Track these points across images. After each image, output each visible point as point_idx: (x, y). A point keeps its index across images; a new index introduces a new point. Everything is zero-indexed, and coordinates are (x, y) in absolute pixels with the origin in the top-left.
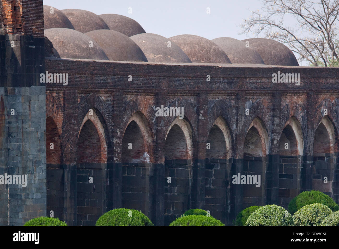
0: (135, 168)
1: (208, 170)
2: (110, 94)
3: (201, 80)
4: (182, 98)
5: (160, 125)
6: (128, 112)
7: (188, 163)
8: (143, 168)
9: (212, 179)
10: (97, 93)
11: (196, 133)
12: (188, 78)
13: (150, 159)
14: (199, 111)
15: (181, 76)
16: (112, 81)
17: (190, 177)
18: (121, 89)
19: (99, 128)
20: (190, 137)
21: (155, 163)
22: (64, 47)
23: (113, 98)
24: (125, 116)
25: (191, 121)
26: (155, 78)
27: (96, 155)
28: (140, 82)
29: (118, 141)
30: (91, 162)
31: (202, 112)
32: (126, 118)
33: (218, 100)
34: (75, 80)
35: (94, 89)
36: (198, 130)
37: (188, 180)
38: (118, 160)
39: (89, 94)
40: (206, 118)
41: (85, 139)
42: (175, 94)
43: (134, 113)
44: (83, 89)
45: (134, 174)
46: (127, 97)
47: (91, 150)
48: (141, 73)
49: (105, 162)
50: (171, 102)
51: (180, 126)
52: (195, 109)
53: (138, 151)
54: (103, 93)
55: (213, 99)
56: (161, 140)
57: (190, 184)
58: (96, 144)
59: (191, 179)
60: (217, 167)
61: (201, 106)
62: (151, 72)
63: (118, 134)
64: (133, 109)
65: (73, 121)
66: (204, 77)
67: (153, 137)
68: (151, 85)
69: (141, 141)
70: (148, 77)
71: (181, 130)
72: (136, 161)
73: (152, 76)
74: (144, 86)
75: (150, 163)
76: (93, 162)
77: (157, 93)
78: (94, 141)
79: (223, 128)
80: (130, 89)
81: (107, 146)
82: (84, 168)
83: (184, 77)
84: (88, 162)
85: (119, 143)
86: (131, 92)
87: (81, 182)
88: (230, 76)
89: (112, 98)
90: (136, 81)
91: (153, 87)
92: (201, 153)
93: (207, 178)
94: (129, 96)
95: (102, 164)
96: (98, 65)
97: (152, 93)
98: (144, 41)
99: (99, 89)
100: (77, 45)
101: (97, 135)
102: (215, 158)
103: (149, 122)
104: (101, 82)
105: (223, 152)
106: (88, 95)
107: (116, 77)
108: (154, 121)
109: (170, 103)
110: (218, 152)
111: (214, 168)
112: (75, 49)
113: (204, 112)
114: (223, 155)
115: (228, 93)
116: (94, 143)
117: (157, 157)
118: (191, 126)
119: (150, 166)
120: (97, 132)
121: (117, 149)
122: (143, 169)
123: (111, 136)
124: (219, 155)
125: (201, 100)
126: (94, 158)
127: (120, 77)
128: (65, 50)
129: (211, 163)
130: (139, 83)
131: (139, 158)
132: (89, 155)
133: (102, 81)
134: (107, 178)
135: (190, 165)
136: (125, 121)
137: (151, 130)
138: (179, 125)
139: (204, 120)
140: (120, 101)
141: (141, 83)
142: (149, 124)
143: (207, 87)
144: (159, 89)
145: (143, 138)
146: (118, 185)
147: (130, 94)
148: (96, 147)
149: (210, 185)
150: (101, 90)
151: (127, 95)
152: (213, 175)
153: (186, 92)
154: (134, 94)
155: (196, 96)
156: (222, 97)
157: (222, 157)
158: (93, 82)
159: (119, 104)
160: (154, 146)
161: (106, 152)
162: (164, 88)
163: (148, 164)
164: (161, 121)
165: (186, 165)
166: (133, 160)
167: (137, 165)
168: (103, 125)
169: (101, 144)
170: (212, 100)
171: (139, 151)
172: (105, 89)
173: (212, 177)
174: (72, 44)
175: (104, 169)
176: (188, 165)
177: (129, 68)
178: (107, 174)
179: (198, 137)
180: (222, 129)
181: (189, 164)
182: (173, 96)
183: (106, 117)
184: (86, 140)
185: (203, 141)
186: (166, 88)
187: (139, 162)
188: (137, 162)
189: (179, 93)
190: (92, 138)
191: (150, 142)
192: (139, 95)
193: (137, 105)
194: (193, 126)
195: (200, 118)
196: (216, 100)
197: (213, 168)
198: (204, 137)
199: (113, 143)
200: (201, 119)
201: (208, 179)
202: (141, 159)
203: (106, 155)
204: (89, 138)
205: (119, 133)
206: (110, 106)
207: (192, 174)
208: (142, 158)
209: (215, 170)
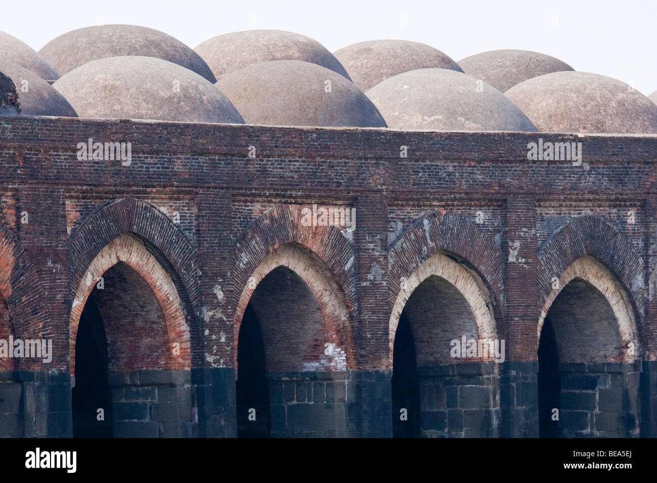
0: (313, 383)
1: (586, 391)
2: (190, 200)
3: (512, 167)
4: (444, 212)
5: (370, 277)
6: (256, 244)
7: (483, 371)
8: (329, 382)
9: (596, 414)
10: (139, 198)
11: (501, 298)
12: (465, 162)
13: (347, 359)
14: (507, 243)
15: (438, 159)
16: (190, 169)
17: (494, 406)
18: (222, 188)
19: (158, 284)
20: (487, 306)
21: (358, 370)
22: (113, 98)
23: (197, 210)
24: (243, 255)
25: (482, 268)
26: (345, 163)
27: (160, 351)
28: (292, 172)
29: (219, 315)
30: (150, 369)
31: (517, 244)
32: (245, 260)
33: (580, 218)
34: (54, 165)
35: (125, 188)
36: (506, 291)
37: (488, 413)
38: (222, 361)
39: (111, 199)
40: (530, 260)
41: (134, 313)
42: (418, 200)
43: (276, 246)
44: (84, 188)
45: (309, 401)
46: (250, 208)
47: (150, 339)
48: (292, 150)
49: (184, 366)
50: (409, 222)
51: (452, 281)
52: (498, 238)
53: (314, 343)
54: (162, 198)
55: (560, 214)
56: (374, 313)
57: (495, 422)
58: (157, 323)
59: (496, 412)
60: (605, 384)
61: (511, 231)
62: (328, 148)
63: (216, 298)
64: (273, 238)
65: (50, 264)
66: (520, 161)
67: (348, 307)
68: (332, 179)
69: (317, 315)
70: (318, 159)
71: (456, 290)
72: (312, 366)
73: (333, 156)
74: (307, 182)
75: (348, 371)
76: (155, 369)
77: (356, 199)
78: (153, 316)
79: (604, 285)
80: (256, 189)
81: (188, 329)
82: (139, 383)
83: (446, 159)
84: (145, 369)
85: (221, 320)
86: (260, 196)
87: (135, 420)
88: (614, 159)
89: (195, 210)
90: (277, 168)
91: (341, 183)
92: (518, 347)
93: (585, 411)
94: (257, 207)
95: (173, 372)
96: (137, 128)
97: (338, 199)
98: (406, 87)
99: (142, 187)
100: (147, 91)
101: (155, 301)
102: (598, 360)
103: (331, 270)
104: (151, 170)
105: (615, 346)
106: (109, 203)
107: (202, 159)
108: (348, 266)
109: (404, 222)
110: (605, 345)
111: (598, 387)
112: (140, 100)
113: (524, 246)
114: (616, 352)
115: (609, 200)
116: (154, 323)
117: (362, 356)
118: (485, 281)
119: (348, 378)
120: (154, 294)
121: (218, 333)
122: (328, 385)
123: (195, 303)
124: (608, 354)
125: (512, 217)
126: (158, 358)
127: (217, 158)
128: (114, 105)
129: (592, 375)
130: (288, 174)
131: (316, 358)
132: (147, 352)
133: (152, 167)
134: (193, 405)
135: (492, 376)
136: (241, 265)
137: (341, 289)
138: (445, 277)
139: (525, 266)
140: (221, 217)
141: (292, 174)
142: (333, 275)
143: (535, 185)
144: (360, 189)
145: (319, 309)
146: (223, 423)
147: (258, 201)
148: (158, 331)
149: (592, 428)
150: (149, 190)
151: (248, 204)
152: (596, 404)
153: (458, 196)
154: (274, 200)
155: (499, 206)
156: (592, 210)
157: (614, 358)
158: (120, 170)
159: (218, 224)
160: (353, 327)
161: (189, 343)
162: (379, 187)
163: (342, 373)
164: (371, 267)
165: (481, 377)
166: (306, 364)
167: (314, 376)
168: (171, 276)
169: (168, 324)
170: (556, 216)
171: (316, 343)
172: (165, 187)
173: (594, 408)
174: (133, 90)
175: (183, 385)
176: (485, 376)
177: (250, 136)
178: (193, 396)
179: (507, 307)
180: (601, 289)
181: (489, 374)
182: (414, 206)
183: (175, 255)
184: (136, 315)
185: (524, 315)
186: (384, 187)
187: (317, 368)
188: (314, 370)
189: (434, 200)
190: (148, 308)
191: (344, 318)
192: (291, 203)
193: (285, 228)
194: (489, 279)
195: (511, 259)
196: (573, 216)
197: (596, 385)
198: (528, 306)
199: (203, 318)
200: (514, 263)
201: (587, 414)
202: (322, 361)
203: (187, 349)
204: (143, 311)
205: (220, 295)
206: (191, 229)
207: (498, 397)
208: (323, 359)
209: (601, 392)
